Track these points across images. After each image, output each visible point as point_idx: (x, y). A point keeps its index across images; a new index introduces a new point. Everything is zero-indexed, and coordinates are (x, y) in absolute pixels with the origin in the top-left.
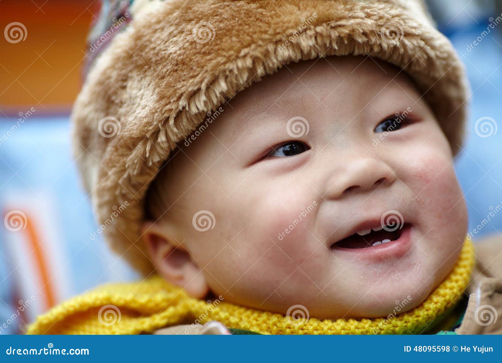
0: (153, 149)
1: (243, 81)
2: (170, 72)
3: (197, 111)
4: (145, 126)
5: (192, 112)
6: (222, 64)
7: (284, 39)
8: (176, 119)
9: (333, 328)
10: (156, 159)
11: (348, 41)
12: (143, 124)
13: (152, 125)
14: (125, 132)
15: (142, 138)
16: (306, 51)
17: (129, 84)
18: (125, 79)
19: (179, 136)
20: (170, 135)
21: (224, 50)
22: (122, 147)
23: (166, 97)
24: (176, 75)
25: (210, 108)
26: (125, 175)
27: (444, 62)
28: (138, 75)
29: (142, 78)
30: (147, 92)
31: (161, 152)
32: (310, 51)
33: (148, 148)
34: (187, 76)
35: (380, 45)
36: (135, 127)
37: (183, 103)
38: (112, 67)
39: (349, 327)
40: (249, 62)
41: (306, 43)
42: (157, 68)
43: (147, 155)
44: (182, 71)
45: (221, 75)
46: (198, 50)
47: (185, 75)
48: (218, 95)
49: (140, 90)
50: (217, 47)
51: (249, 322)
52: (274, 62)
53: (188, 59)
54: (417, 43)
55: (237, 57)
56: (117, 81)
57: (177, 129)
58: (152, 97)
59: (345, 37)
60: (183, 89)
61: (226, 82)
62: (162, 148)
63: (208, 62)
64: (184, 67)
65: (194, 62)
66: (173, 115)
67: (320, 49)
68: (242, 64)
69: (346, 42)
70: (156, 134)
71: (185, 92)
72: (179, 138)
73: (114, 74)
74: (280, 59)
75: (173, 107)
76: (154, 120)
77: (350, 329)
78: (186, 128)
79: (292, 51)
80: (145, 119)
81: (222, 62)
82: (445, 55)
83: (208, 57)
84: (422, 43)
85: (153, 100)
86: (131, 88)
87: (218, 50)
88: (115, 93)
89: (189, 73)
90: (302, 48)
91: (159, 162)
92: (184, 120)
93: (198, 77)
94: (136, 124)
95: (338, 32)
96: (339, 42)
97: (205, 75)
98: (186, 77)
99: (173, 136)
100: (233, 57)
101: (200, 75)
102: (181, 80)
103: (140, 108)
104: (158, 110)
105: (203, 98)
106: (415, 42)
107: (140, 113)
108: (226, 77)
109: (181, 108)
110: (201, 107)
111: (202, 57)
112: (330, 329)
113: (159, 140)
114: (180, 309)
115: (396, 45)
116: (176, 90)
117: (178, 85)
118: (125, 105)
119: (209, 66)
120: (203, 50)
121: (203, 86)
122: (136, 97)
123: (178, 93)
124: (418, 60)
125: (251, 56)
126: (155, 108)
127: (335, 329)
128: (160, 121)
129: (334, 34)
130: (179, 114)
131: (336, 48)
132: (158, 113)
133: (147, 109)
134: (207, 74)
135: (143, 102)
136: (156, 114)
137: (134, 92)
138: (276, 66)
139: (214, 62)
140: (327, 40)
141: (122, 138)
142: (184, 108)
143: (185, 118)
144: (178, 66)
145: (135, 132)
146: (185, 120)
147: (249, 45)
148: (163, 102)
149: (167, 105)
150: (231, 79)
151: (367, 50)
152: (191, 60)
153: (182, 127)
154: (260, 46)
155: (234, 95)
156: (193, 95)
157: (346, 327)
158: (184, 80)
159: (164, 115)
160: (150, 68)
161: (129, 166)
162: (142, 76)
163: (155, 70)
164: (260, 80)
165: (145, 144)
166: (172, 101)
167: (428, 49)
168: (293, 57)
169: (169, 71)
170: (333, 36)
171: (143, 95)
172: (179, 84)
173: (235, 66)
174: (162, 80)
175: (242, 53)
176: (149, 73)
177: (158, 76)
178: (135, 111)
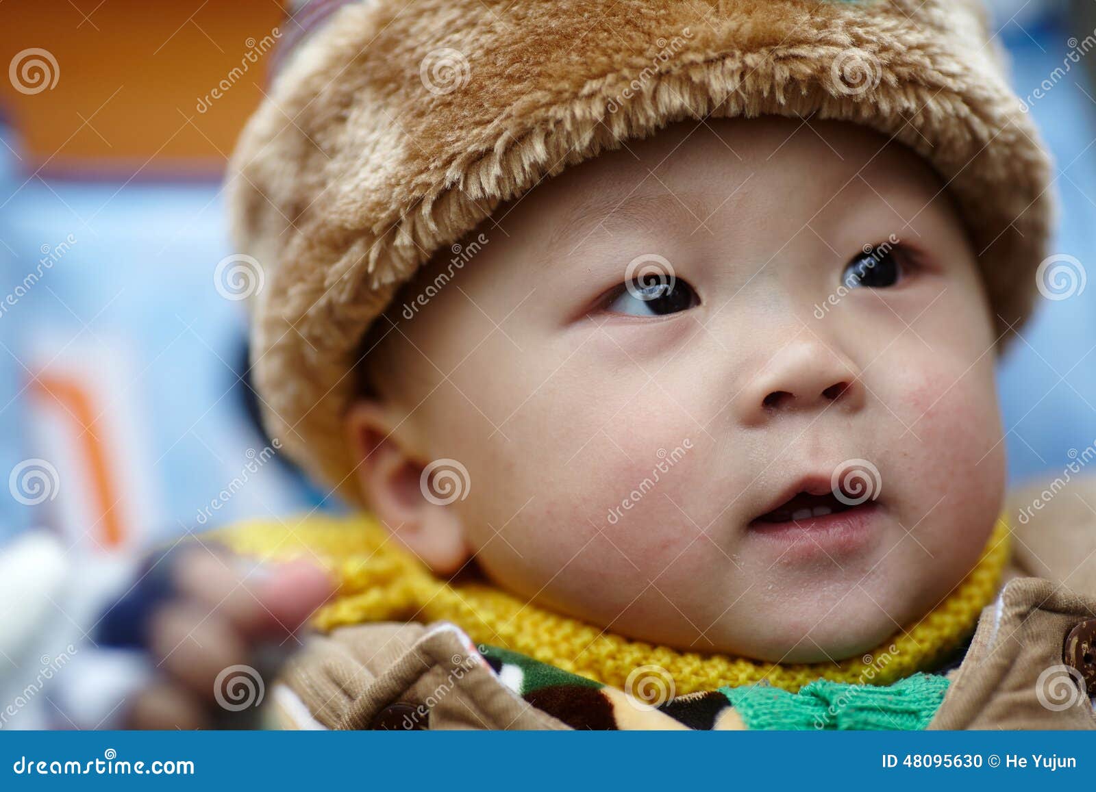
0: (383, 257)
1: (581, 146)
2: (437, 106)
3: (480, 195)
4: (372, 210)
5: (471, 195)
6: (543, 106)
7: (676, 71)
8: (436, 205)
9: (701, 672)
10: (388, 278)
11: (808, 91)
12: (369, 205)
13: (387, 209)
14: (331, 213)
15: (364, 233)
16: (718, 101)
17: (354, 113)
18: (347, 102)
19: (439, 239)
20: (421, 233)
21: (550, 76)
22: (321, 242)
23: (422, 156)
24: (448, 113)
25: (507, 192)
26: (322, 301)
27: (1007, 151)
28: (373, 100)
29: (379, 108)
30: (386, 139)
31: (400, 266)
32: (727, 101)
33: (374, 254)
34: (471, 120)
35: (876, 106)
36: (353, 208)
37: (452, 173)
38: (325, 73)
39: (735, 675)
40: (597, 110)
41: (721, 84)
42: (413, 91)
43: (371, 268)
44: (462, 107)
45: (537, 130)
46: (499, 70)
47: (465, 117)
48: (527, 168)
49: (373, 130)
50: (537, 69)
51: (536, 636)
52: (649, 116)
53: (475, 86)
54: (954, 108)
55: (575, 96)
56: (331, 104)
57: (437, 224)
58: (394, 151)
59: (804, 81)
60: (457, 146)
61: (546, 143)
62: (402, 259)
63: (516, 98)
64: (466, 99)
65: (487, 92)
66: (432, 196)
67: (747, 101)
68: (584, 113)
69: (804, 92)
70: (392, 227)
71: (460, 153)
72: (437, 243)
73: (327, 89)
74: (662, 110)
75: (434, 179)
76: (390, 201)
77: (737, 680)
78: (454, 226)
79: (690, 98)
80: (373, 194)
81: (543, 101)
82: (1011, 137)
83: (517, 87)
84: (965, 110)
85: (395, 158)
86: (356, 122)
87: (539, 75)
88: (323, 128)
89: (474, 115)
90: (711, 93)
91: (392, 284)
92: (451, 208)
93: (490, 126)
94: (354, 202)
95: (791, 70)
96: (790, 90)
97: (504, 124)
98: (467, 121)
99: (427, 238)
100: (567, 95)
101: (496, 122)
102: (457, 127)
103: (368, 168)
104: (403, 182)
105: (496, 170)
106: (949, 106)
107: (365, 179)
108: (548, 134)
109: (447, 184)
110: (490, 187)
111: (505, 85)
112: (696, 674)
113: (398, 242)
114: (395, 596)
115: (908, 108)
116: (442, 146)
117: (449, 136)
118: (340, 157)
119: (517, 106)
120: (509, 71)
121: (499, 146)
122: (363, 145)
123: (447, 152)
124: (951, 142)
125: (604, 99)
126: (396, 174)
127: (707, 675)
128: (404, 205)
129: (782, 73)
130: (444, 196)
131: (783, 101)
132: (402, 187)
133: (381, 174)
134: (509, 121)
135: (376, 158)
136: (397, 190)
137: (362, 133)
138: (651, 124)
139: (526, 99)
140: (765, 83)
141: (324, 224)
142: (454, 184)
143: (455, 204)
144: (453, 96)
145: (350, 217)
146: (454, 208)
147: (603, 75)
148: (414, 166)
149: (421, 172)
150: (557, 139)
151: (847, 112)
152: (481, 88)
153: (447, 222)
154: (624, 79)
155: (561, 170)
156: (477, 160)
157: (729, 674)
158: (461, 128)
159: (413, 194)
160: (398, 89)
161: (331, 284)
162: (381, 102)
163: (407, 96)
164: (618, 147)
165: (368, 245)
166: (432, 166)
167: (976, 121)
168: (691, 110)
169: (434, 103)
170: (778, 77)
171: (377, 143)
172: (450, 134)
173: (568, 114)
174: (419, 119)
175: (586, 90)
176: (393, 100)
177: (412, 109)
178: (356, 174)
